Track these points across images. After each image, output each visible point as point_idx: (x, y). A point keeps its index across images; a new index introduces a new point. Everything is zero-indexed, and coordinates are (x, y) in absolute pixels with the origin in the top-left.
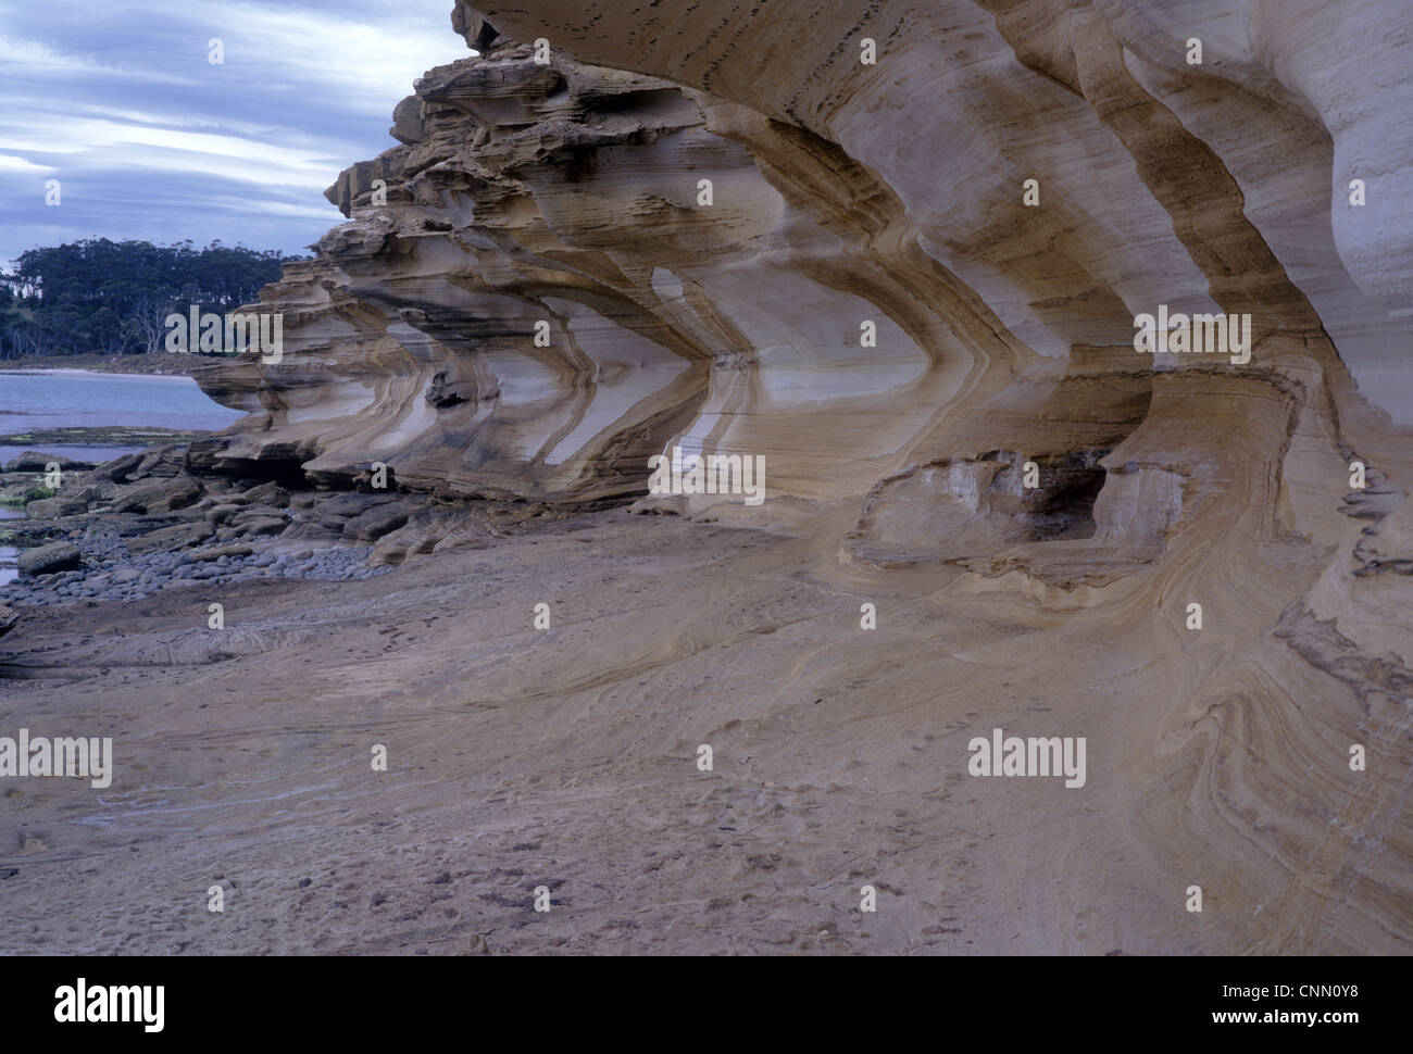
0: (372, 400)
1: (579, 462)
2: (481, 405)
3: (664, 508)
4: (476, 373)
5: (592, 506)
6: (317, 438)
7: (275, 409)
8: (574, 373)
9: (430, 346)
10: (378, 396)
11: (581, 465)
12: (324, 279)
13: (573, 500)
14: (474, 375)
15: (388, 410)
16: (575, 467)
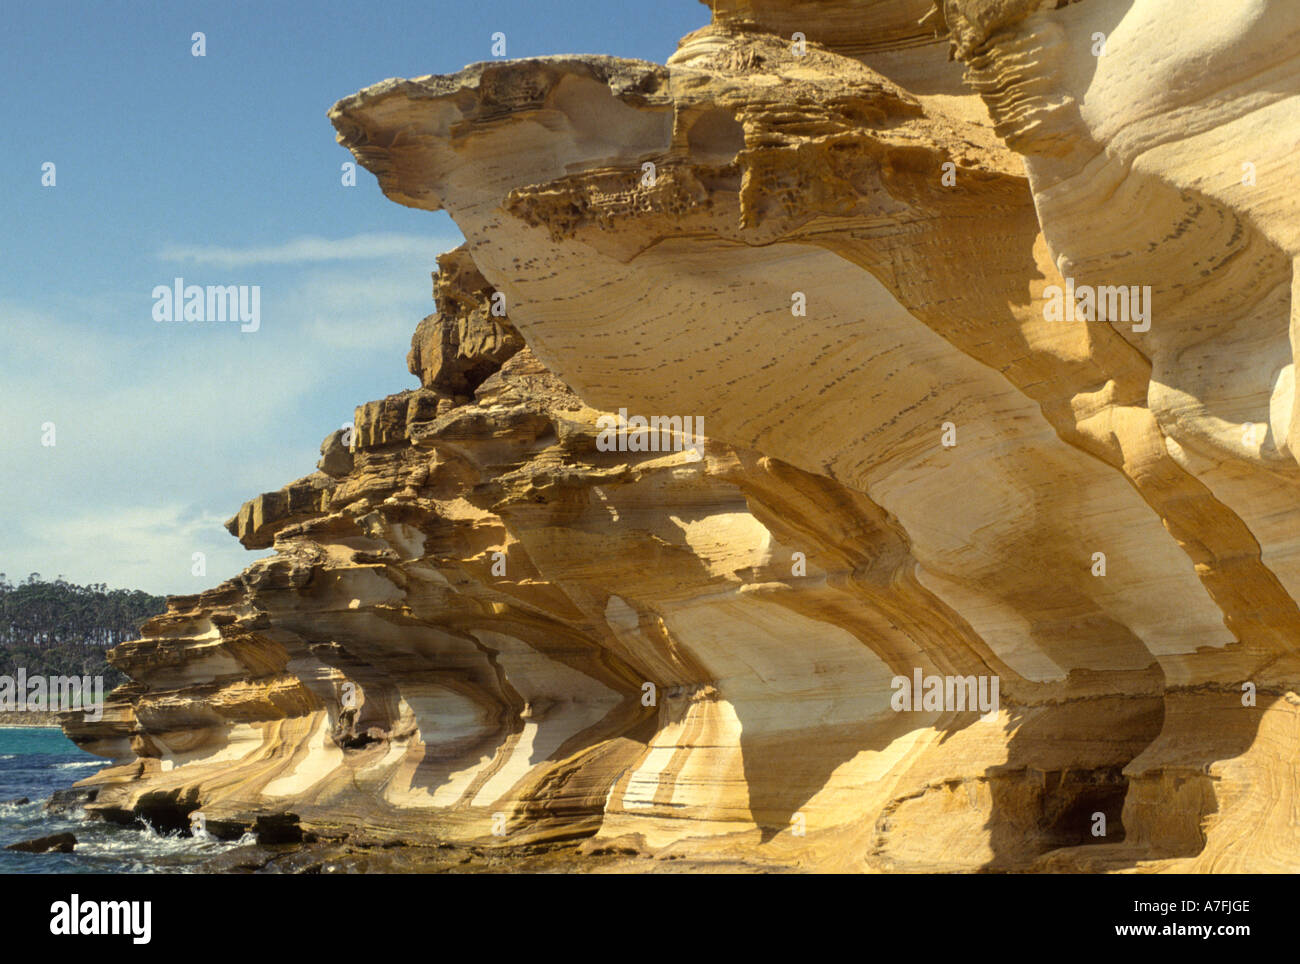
0: (260, 743)
1: (511, 803)
2: (394, 744)
3: (620, 847)
4: (389, 711)
5: (526, 850)
6: (199, 786)
7: (147, 755)
8: (501, 709)
9: (335, 683)
10: (267, 737)
11: (513, 805)
12: (214, 613)
13: (504, 844)
14: (386, 713)
15: (278, 754)
16: (507, 808)
